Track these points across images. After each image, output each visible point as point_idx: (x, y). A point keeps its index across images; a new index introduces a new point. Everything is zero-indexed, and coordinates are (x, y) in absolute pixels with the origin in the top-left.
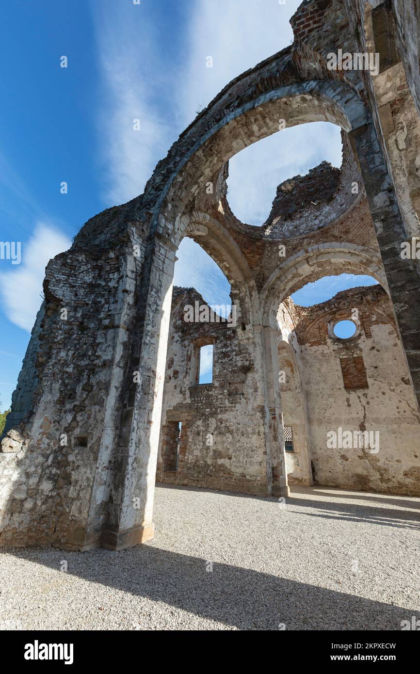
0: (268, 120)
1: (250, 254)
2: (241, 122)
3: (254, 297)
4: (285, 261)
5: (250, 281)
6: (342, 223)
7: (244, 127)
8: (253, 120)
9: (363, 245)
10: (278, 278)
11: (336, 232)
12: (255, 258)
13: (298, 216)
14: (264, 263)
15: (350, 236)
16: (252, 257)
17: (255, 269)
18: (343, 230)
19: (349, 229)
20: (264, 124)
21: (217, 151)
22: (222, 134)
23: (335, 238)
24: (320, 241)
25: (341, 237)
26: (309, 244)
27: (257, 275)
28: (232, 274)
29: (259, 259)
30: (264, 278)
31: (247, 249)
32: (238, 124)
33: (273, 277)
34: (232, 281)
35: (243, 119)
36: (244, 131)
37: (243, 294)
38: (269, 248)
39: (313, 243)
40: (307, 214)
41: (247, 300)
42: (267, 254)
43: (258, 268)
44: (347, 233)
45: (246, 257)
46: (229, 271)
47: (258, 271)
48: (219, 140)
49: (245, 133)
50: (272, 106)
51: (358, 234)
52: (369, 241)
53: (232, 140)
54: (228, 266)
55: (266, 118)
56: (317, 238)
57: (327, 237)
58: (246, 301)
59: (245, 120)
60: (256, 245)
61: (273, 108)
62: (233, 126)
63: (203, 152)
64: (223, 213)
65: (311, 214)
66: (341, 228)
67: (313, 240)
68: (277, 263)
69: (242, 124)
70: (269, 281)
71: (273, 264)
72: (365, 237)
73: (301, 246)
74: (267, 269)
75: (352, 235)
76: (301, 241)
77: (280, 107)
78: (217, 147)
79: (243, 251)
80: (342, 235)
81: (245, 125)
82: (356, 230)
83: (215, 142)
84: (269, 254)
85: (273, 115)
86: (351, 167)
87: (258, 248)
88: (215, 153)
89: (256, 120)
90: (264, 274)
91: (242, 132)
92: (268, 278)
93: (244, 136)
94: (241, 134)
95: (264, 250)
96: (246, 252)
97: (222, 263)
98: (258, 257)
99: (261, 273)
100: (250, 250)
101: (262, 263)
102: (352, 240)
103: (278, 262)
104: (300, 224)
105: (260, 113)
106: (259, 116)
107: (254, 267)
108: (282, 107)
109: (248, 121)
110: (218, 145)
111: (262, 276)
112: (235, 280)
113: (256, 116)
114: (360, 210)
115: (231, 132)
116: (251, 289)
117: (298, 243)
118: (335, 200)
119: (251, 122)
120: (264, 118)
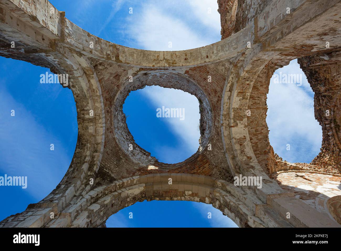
0: (85, 109)
1: (200, 169)
2: (81, 122)
3: (232, 191)
4: (223, 145)
5: (217, 183)
6: (209, 94)
7: (84, 122)
8: (83, 116)
9: (225, 80)
10: (234, 158)
11: (215, 99)
12: (205, 167)
13: (205, 124)
14: (215, 163)
15: (218, 89)
16: (203, 169)
17: (214, 173)
18: (214, 94)
19: (213, 90)
20: (87, 111)
21: (86, 142)
22: (81, 134)
23: (219, 101)
24: (219, 113)
25: (219, 97)
26: (219, 121)
27: (220, 174)
28: (201, 194)
29: (209, 165)
30: (226, 170)
31: (194, 169)
32: (82, 124)
33: (230, 162)
34: (207, 199)
35: (80, 120)
36: (87, 123)
37: (222, 199)
38: (208, 153)
39: (219, 118)
40: (206, 118)
41: (229, 198)
42: (210, 157)
43: (215, 170)
44: (216, 91)
45: (199, 174)
46: (196, 195)
47: (217, 172)
48: (82, 137)
49: (88, 123)
50: (79, 104)
51: (216, 83)
52: (221, 75)
53: (87, 131)
54: (190, 193)
55: (84, 109)
56: (217, 115)
57: (218, 107)
58: (228, 200)
59: (81, 120)
60: (198, 161)
61: (79, 103)
62: (81, 127)
63: (79, 148)
64: (157, 168)
65: (206, 116)
66: (212, 96)
67: (217, 118)
68: (222, 153)
69: (82, 122)
70: (230, 167)
71: (221, 156)
72: (218, 78)
73: (218, 128)
74: (221, 163)
75: (218, 88)
76: (215, 127)
77: (80, 100)
78: (84, 140)
79: (192, 172)
80: (217, 95)
81: (84, 121)
82: (213, 84)
83: (81, 140)
84: (212, 155)
85: (83, 105)
86: (183, 85)
87: (202, 160)
88: (86, 143)
89: (83, 114)
90: (223, 169)
91: (87, 124)
92: (228, 167)
93: (89, 124)
94: (87, 125)
95: (206, 158)
96: (195, 171)
97: (185, 195)
98: (207, 164)
99: (221, 170)
100: (197, 168)
101: (213, 165)
102: (221, 88)
103: (221, 151)
104: (209, 125)
105: (81, 111)
106: (82, 112)
107: (211, 173)
108: (80, 99)
109: (82, 118)
110: (84, 139)
111: (224, 171)
112: (206, 196)
113: (81, 113)
114: (199, 80)
115: (83, 130)
116: (223, 188)
117: (216, 130)
118: (200, 98)
119: (83, 117)
120: (83, 110)
